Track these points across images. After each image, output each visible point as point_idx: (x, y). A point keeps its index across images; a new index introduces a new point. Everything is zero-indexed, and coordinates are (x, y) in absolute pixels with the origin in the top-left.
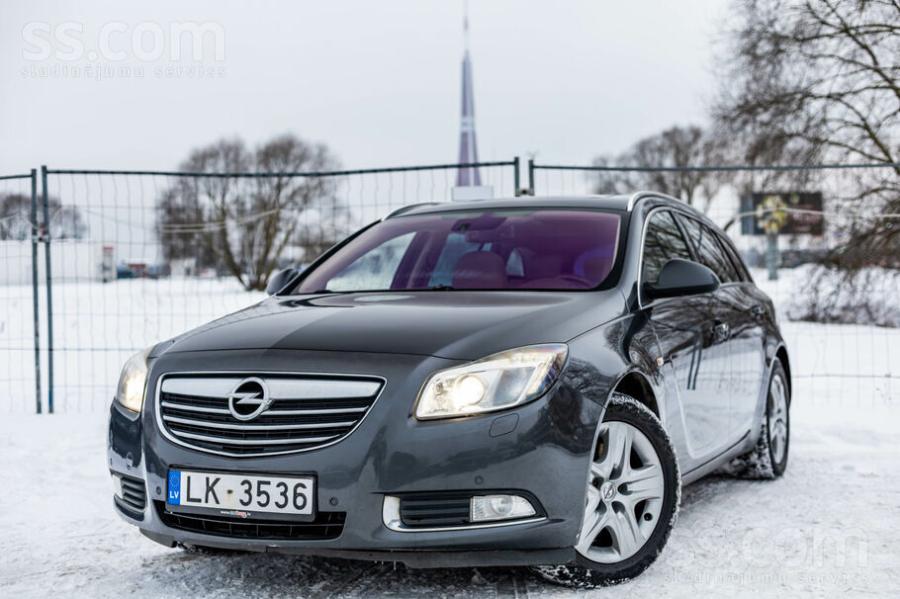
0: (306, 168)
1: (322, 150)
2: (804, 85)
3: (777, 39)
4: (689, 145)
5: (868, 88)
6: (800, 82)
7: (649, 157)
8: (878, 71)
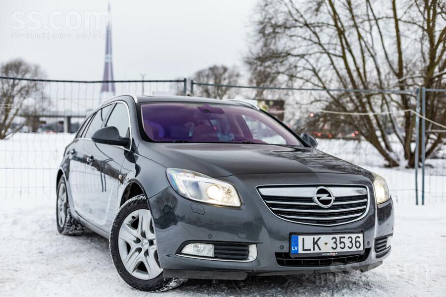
0: (28, 76)
1: (37, 67)
2: (287, 49)
3: (275, 26)
4: (221, 75)
5: (318, 52)
6: (285, 48)
7: (202, 79)
8: (320, 44)
